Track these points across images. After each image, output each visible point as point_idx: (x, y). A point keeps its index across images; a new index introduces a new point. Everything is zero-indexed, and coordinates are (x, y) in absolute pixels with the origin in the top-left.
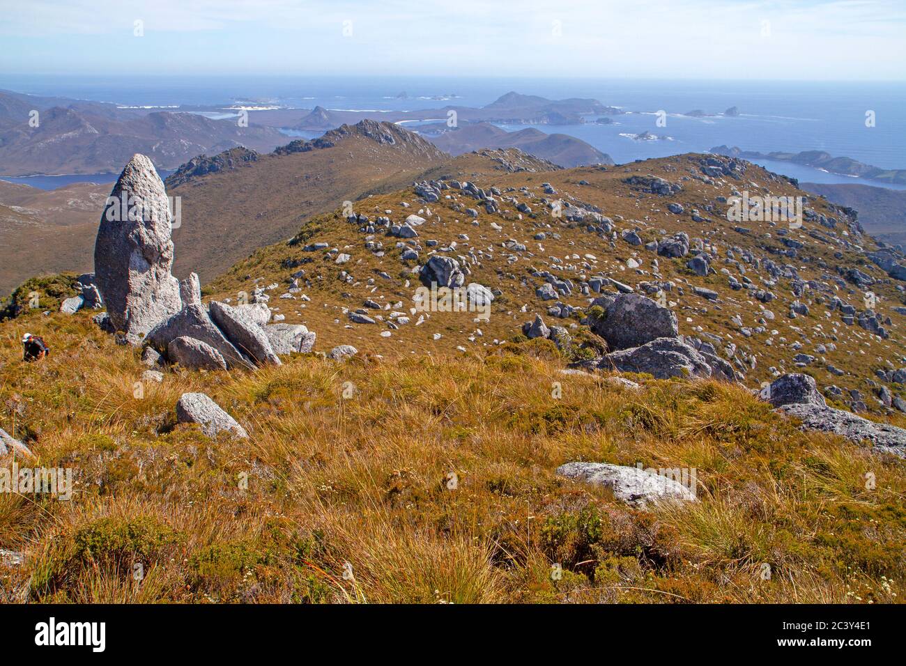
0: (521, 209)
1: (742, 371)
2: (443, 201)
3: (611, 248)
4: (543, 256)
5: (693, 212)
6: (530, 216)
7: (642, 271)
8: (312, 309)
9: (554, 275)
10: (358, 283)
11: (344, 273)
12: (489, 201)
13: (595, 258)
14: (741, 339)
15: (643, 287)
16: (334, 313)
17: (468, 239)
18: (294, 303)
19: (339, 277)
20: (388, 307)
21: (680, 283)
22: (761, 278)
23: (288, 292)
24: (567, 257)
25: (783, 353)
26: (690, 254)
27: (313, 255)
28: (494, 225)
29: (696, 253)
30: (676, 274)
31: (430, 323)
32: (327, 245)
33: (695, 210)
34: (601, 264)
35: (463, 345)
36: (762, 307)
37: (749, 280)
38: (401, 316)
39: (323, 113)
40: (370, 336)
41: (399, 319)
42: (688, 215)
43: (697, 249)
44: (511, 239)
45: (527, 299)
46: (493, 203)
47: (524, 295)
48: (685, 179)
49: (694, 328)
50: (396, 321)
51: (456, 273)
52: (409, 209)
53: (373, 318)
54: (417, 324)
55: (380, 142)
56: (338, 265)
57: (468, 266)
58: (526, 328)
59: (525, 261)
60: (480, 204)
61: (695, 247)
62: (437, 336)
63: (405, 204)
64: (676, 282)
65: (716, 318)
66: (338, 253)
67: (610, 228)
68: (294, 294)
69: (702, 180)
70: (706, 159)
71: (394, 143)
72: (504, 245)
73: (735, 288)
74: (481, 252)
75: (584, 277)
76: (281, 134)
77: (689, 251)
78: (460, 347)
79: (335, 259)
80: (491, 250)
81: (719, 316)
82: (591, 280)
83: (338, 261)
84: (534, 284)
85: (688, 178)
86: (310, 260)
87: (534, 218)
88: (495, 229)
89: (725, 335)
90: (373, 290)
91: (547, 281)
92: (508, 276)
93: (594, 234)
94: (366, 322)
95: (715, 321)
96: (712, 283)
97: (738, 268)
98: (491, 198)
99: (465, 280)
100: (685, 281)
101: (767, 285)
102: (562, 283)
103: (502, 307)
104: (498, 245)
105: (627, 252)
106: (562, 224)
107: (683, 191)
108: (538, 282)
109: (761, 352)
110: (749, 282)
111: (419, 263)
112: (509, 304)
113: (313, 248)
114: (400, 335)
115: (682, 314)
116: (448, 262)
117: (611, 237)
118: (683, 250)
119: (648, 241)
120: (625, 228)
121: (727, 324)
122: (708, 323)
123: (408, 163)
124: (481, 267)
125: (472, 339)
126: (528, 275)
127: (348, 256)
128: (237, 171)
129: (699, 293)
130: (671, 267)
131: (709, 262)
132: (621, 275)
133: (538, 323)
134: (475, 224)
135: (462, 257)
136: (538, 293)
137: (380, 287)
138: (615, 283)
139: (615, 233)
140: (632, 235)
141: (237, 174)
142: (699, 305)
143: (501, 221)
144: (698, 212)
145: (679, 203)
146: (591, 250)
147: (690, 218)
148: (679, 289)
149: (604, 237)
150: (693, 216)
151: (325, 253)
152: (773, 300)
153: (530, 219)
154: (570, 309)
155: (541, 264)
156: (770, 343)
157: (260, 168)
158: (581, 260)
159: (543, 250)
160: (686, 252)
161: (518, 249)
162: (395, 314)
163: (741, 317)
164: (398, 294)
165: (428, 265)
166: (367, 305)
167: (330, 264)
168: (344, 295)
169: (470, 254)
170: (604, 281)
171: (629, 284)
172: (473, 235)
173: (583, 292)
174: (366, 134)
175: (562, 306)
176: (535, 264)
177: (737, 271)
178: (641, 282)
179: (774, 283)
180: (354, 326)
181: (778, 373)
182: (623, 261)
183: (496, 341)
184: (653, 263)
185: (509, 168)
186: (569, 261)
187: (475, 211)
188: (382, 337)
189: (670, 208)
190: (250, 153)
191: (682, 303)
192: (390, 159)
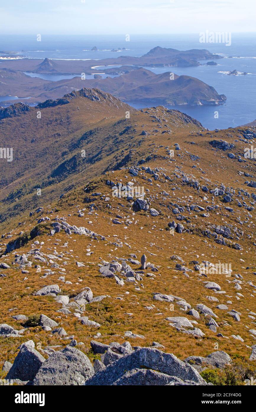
0: (166, 178)
1: (239, 237)
2: (140, 175)
3: (198, 193)
4: (175, 198)
5: (238, 157)
6: (170, 181)
7: (208, 202)
8: (100, 219)
9: (178, 205)
10: (114, 209)
11: (109, 205)
12: (156, 175)
13: (192, 197)
14: (240, 225)
15: (208, 208)
16: (107, 220)
17: (149, 191)
18: (93, 216)
19: (107, 206)
20: (125, 217)
21: (221, 205)
22: (250, 201)
23: (90, 212)
24: (183, 197)
25: (253, 230)
26: (225, 194)
27: (96, 197)
28: (158, 185)
29: (227, 194)
30: (220, 202)
31: (139, 223)
32: (101, 193)
33: (240, 156)
34: (194, 199)
35: (150, 231)
36: (249, 213)
37: (245, 203)
38: (130, 221)
39: (50, 63)
40: (121, 229)
41: (129, 222)
42: (236, 159)
43: (228, 192)
44: (164, 191)
45: (170, 214)
46: (157, 176)
47: (169, 212)
48: (236, 141)
49: (224, 222)
50: (128, 223)
51: (146, 204)
52: (128, 179)
53: (121, 222)
54: (135, 224)
55: (93, 100)
56: (106, 202)
57: (150, 202)
58: (170, 224)
59: (169, 200)
60: (153, 176)
61: (227, 191)
62: (142, 228)
63: (127, 177)
64: (220, 205)
65: (232, 218)
66: (105, 197)
67: (198, 185)
68: (92, 213)
69: (244, 141)
70: (246, 131)
71: (100, 100)
72: (161, 193)
73: (240, 206)
74: (154, 196)
75: (188, 205)
76: (26, 76)
77: (225, 193)
78: (149, 232)
79: (105, 199)
80: (157, 195)
81: (233, 217)
82: (191, 206)
83: (106, 200)
84: (172, 208)
85: (238, 140)
86: (96, 199)
87: (172, 181)
88: (158, 187)
89: (234, 224)
90: (119, 211)
91: (176, 207)
92: (163, 205)
93: (192, 187)
94: (119, 223)
95: (231, 219)
96: (232, 205)
97: (242, 198)
98: (156, 174)
99: (149, 207)
100: (223, 204)
101: (252, 204)
102: (181, 208)
103: (162, 217)
104: (160, 193)
105: (203, 194)
106: (181, 183)
107: (235, 147)
108: (174, 208)
109: (246, 230)
110: (245, 204)
111: (133, 201)
112: (164, 215)
113: (96, 195)
114: (130, 228)
115: (221, 217)
116: (143, 201)
117: (198, 189)
118: (223, 192)
119: (211, 190)
120: (203, 185)
121: (235, 220)
122: (229, 220)
123: (108, 112)
124: (154, 202)
125: (153, 228)
126: (170, 205)
127: (109, 198)
128: (19, 116)
129: (227, 209)
130: (218, 199)
131: (232, 197)
132: (201, 203)
133: (173, 223)
134: (151, 185)
135: (148, 199)
136: (173, 211)
137: (121, 210)
138: (199, 207)
139: (199, 187)
140: (205, 188)
141: (19, 118)
142: (226, 213)
143: (160, 184)
144: (241, 157)
145: (233, 153)
146: (191, 193)
147: (237, 160)
148: (220, 208)
149: (196, 188)
150: (238, 159)
151: (101, 197)
152: (253, 210)
153: (170, 182)
154: (184, 217)
155: (174, 201)
156: (249, 226)
157: (31, 114)
158: (187, 198)
159: (175, 195)
160: (224, 193)
161: (166, 195)
162: (128, 220)
163: (241, 217)
164: (128, 212)
165: (136, 201)
166: (118, 217)
167: (103, 201)
168: (109, 213)
169: (150, 197)
170: (195, 206)
171: (203, 207)
172: (151, 189)
173: (188, 211)
174: (85, 96)
175: (181, 216)
176: (172, 201)
177: (242, 199)
178: (207, 206)
179: (254, 203)
180: (115, 225)
181: (251, 237)
182: (202, 198)
183: (160, 229)
184: (212, 198)
185: (159, 121)
186: (183, 199)
187: (151, 180)
188: (125, 229)
189: (228, 155)
190: (25, 106)
191: (221, 213)
192: (98, 109)
